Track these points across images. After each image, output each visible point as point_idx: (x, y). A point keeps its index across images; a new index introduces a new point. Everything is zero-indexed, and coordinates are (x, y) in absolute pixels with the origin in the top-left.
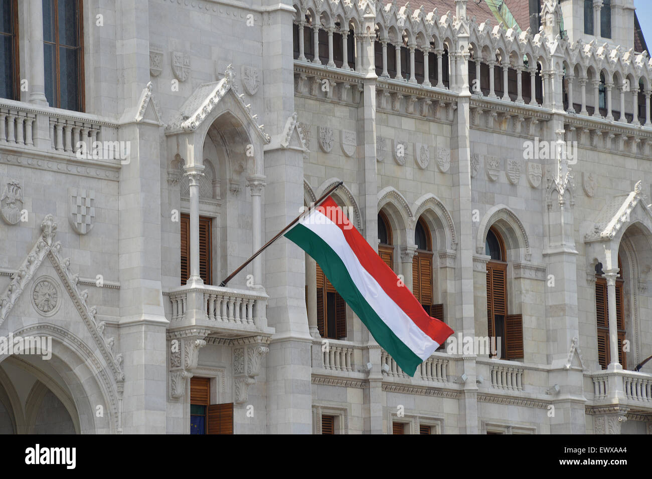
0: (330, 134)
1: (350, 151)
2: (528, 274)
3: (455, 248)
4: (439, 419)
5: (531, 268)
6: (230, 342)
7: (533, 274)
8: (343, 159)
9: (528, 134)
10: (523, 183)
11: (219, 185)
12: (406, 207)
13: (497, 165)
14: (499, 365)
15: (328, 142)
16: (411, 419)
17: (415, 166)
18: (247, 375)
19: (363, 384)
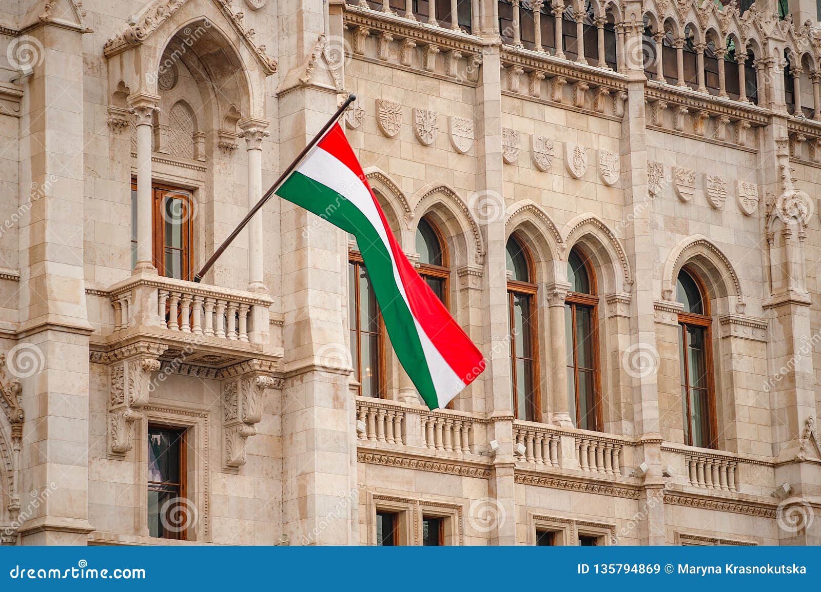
0: (432, 120)
1: (465, 145)
2: (740, 331)
3: (628, 290)
4: (608, 526)
5: (745, 324)
6: (217, 373)
7: (748, 332)
8: (453, 157)
9: (737, 143)
10: (729, 207)
11: (203, 140)
12: (553, 229)
13: (690, 181)
14: (700, 456)
15: (428, 130)
16: (563, 525)
17: (566, 175)
18: (240, 420)
19: (487, 472)
